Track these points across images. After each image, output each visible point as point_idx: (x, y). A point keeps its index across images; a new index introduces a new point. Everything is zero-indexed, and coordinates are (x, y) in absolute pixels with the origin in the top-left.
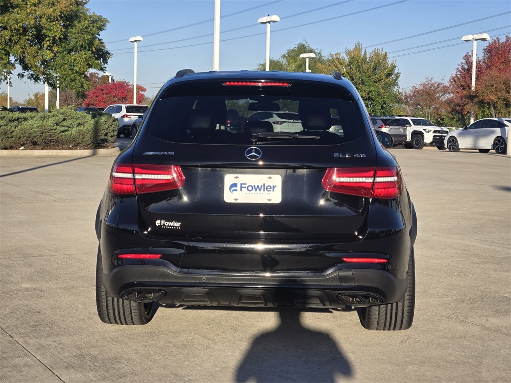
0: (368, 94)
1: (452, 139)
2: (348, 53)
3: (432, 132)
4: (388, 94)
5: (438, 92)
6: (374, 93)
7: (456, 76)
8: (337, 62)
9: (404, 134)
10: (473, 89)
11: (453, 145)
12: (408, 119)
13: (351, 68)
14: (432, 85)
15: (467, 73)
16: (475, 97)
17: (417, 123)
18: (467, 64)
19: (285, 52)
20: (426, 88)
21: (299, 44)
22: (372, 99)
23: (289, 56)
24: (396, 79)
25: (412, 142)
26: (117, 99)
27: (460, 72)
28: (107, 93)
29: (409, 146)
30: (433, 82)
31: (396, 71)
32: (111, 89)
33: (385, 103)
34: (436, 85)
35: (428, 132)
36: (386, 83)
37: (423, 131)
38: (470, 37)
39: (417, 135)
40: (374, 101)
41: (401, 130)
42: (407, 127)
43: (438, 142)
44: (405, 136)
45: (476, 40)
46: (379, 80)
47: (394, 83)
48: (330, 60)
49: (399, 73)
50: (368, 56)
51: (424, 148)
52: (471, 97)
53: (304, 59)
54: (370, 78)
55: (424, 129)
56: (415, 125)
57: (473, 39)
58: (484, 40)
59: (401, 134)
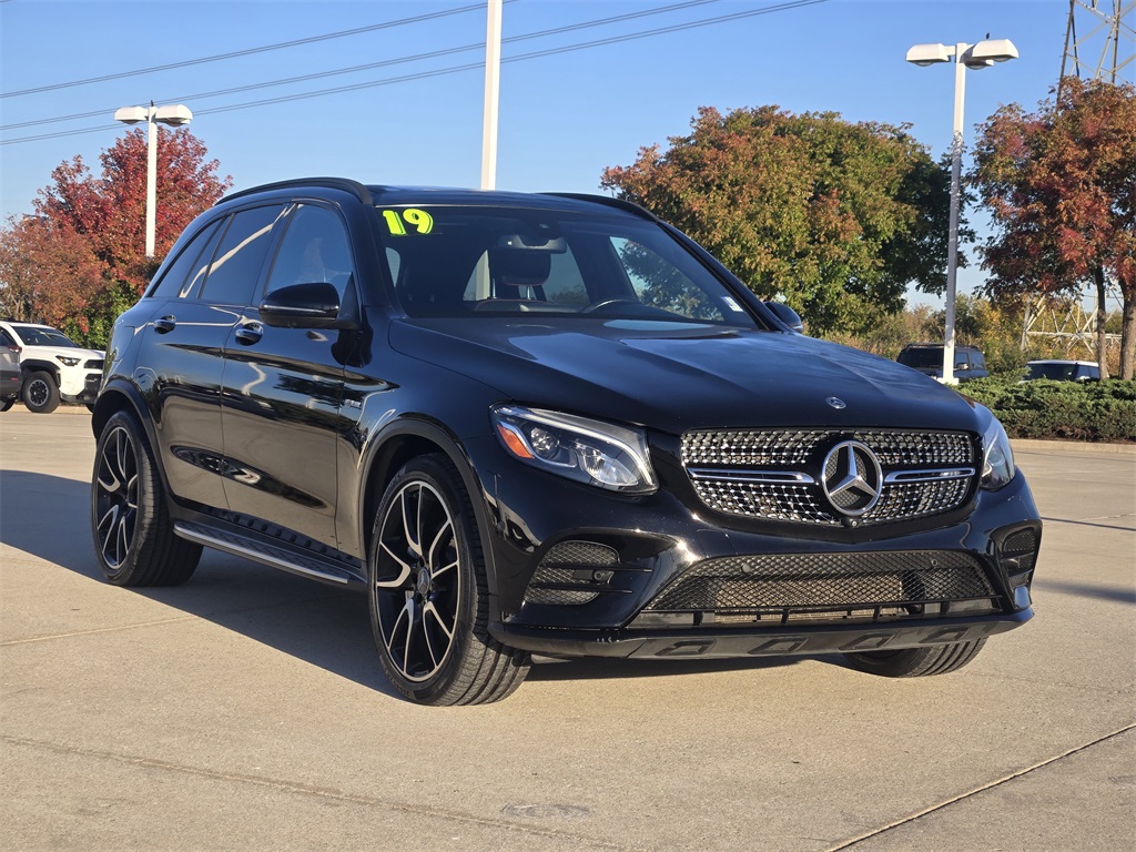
3: (82, 364)
12: (6, 326)
15: (66, 214)
17: (30, 337)
27: (44, 210)
35: (71, 364)
37: (58, 363)
39: (39, 372)
41: (6, 357)
45: (155, 120)
51: (60, 409)
55: (58, 357)
56: (27, 343)
57: (147, 118)
58: (175, 122)
59: (7, 369)
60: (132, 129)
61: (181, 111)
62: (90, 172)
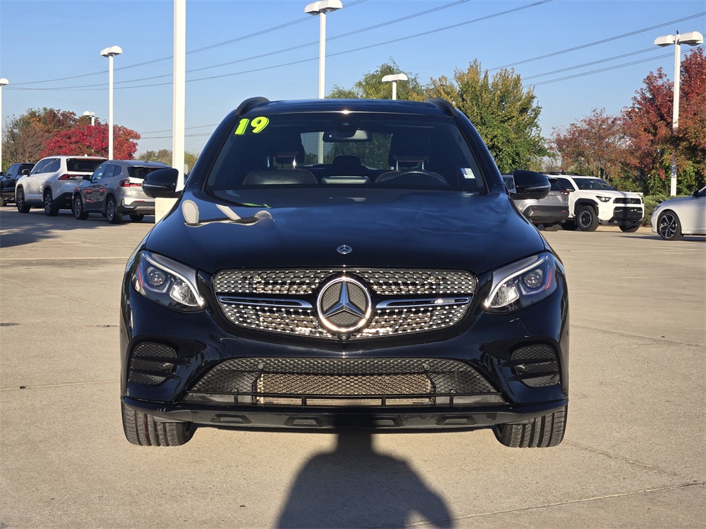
0: (491, 141)
1: (668, 217)
2: (460, 78)
3: (612, 201)
4: (522, 140)
5: (613, 134)
6: (500, 138)
7: (633, 111)
8: (442, 90)
9: (565, 205)
10: (675, 126)
11: (669, 228)
12: (569, 178)
13: (463, 100)
14: (603, 122)
15: (652, 104)
16: (682, 139)
17: (583, 185)
18: (650, 90)
19: (361, 78)
20: (593, 127)
21: (383, 66)
22: (498, 147)
23: (367, 83)
24: (535, 117)
25: (576, 218)
26: (93, 151)
27: (639, 103)
28: (76, 142)
29: (571, 225)
30: (604, 116)
31: (534, 105)
32: (83, 134)
33: (518, 154)
34: (610, 122)
35: (606, 201)
36: (518, 125)
37: (597, 200)
38: (669, 39)
39: (586, 207)
40: (500, 151)
41: (559, 197)
42: (568, 193)
43: (627, 220)
44: (566, 208)
45: (679, 43)
46: (509, 119)
47: (532, 123)
48: (431, 90)
49: (539, 108)
50: (490, 81)
51: (599, 228)
52: (674, 140)
53: (390, 83)
54: (494, 116)
55: (597, 197)
56: (580, 188)
57: (674, 41)
58: (693, 43)
59: (558, 205)
60: (695, 48)
61: (696, 36)
62: (667, 77)
